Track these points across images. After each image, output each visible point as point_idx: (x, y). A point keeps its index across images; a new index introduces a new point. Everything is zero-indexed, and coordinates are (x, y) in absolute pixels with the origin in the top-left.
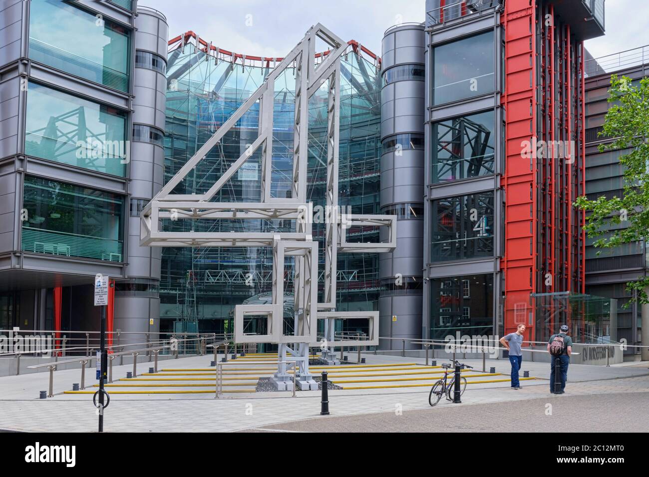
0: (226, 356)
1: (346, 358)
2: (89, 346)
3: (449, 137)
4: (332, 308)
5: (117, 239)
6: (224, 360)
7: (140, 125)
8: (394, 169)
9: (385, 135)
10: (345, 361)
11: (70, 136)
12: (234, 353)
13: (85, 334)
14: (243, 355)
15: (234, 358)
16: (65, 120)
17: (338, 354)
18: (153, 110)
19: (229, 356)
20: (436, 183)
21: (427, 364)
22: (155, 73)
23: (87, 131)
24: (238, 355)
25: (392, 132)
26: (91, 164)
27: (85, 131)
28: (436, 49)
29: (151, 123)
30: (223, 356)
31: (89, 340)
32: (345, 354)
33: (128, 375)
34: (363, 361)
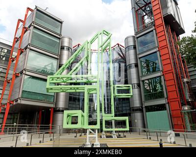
1: (120, 135)
3: (145, 65)
4: (113, 116)
6: (81, 136)
8: (131, 74)
10: (119, 137)
17: (117, 134)
20: (143, 76)
21: (148, 138)
22: (68, 51)
25: (129, 64)
28: (138, 39)
32: (120, 133)
33: (40, 142)
34: (125, 137)
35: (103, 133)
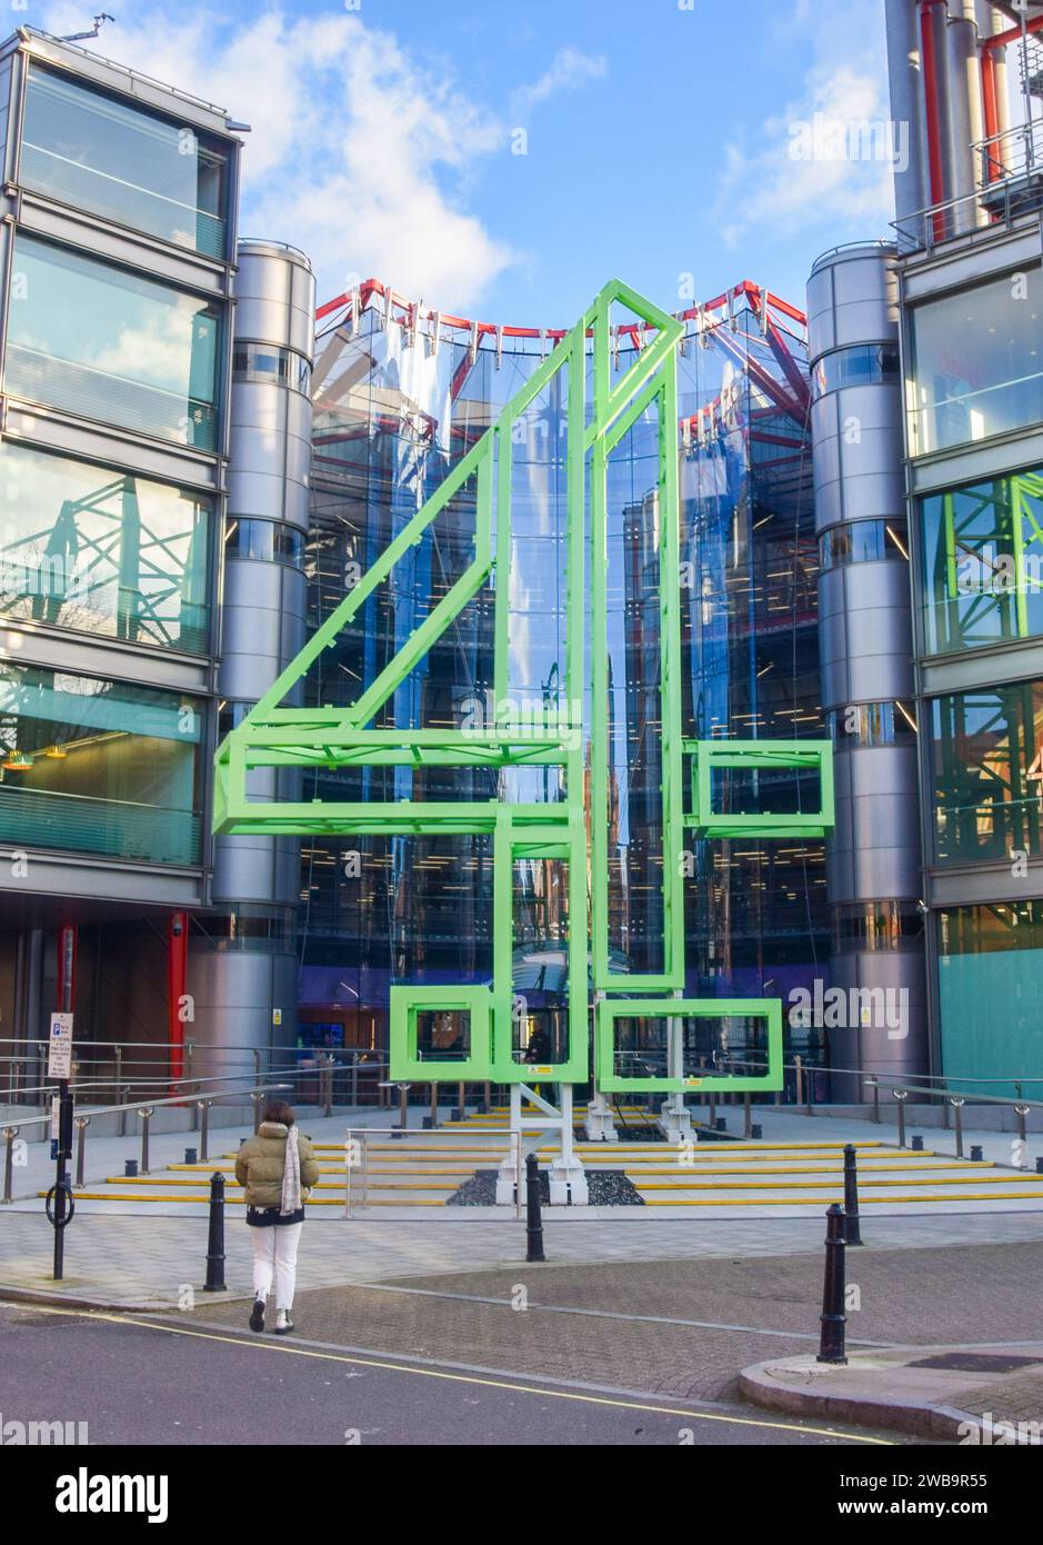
0: (434, 1113)
1: (721, 1124)
2: (123, 1081)
4: (676, 989)
5: (190, 807)
6: (428, 1123)
7: (251, 519)
8: (846, 612)
9: (826, 524)
10: (713, 1132)
11: (103, 545)
12: (456, 1104)
13: (113, 1046)
14: (483, 1110)
15: (456, 1117)
16: (94, 507)
17: (703, 1113)
18: (281, 479)
19: (444, 1113)
21: (902, 1143)
22: (284, 391)
23: (142, 531)
24: (470, 1111)
25: (838, 519)
26: (148, 615)
27: (139, 531)
28: (918, 312)
29: (275, 513)
30: (426, 1111)
31: (123, 1065)
32: (722, 1111)
33: (127, 1168)
34: (756, 1132)
35: (598, 1104)
